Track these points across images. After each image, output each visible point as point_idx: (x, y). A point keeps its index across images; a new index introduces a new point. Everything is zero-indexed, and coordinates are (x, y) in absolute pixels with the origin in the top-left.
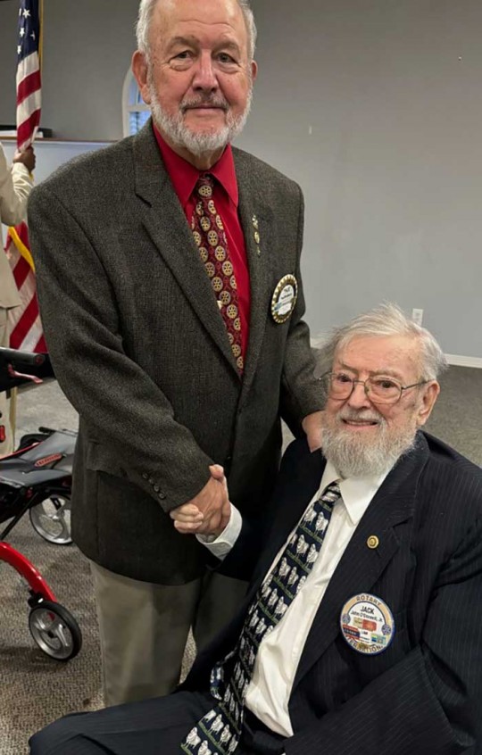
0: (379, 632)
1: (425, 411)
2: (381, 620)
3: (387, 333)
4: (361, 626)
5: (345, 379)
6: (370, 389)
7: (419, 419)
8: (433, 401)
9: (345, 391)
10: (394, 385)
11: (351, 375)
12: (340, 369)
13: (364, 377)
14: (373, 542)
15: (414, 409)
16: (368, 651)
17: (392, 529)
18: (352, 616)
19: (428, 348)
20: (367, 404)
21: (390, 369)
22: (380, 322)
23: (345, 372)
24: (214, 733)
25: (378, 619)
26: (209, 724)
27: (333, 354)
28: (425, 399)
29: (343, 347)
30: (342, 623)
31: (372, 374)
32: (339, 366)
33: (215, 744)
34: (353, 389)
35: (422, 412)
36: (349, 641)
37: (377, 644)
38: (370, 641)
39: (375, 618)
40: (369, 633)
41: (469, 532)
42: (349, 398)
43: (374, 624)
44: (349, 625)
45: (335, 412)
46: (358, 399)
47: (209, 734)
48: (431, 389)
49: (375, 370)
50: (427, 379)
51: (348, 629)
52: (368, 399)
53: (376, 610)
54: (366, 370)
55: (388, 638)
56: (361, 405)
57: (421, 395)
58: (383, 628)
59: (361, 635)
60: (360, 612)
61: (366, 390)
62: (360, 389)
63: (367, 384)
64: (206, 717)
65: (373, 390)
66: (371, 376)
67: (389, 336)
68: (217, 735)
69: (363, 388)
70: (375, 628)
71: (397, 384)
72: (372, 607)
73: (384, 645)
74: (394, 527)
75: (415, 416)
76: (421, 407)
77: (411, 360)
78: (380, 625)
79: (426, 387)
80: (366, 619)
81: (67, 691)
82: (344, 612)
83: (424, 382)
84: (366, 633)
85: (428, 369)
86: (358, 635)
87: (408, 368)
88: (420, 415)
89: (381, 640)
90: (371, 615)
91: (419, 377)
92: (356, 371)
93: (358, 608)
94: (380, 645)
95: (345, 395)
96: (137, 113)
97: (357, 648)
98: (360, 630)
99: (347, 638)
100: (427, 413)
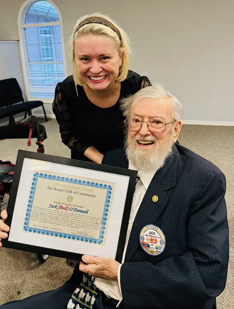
0: (158, 244)
1: (176, 135)
2: (159, 238)
3: (156, 97)
4: (150, 241)
5: (137, 121)
6: (150, 125)
7: (174, 139)
8: (179, 130)
9: (137, 126)
10: (161, 122)
11: (140, 119)
12: (134, 116)
13: (146, 120)
14: (155, 199)
15: (171, 134)
16: (155, 254)
17: (165, 192)
18: (145, 237)
19: (176, 104)
20: (149, 133)
21: (159, 115)
22: (153, 92)
23: (137, 117)
24: (81, 299)
25: (158, 237)
26: (77, 296)
27: (130, 109)
28: (175, 129)
29: (135, 105)
30: (141, 241)
31: (150, 118)
32: (133, 115)
33: (83, 304)
34: (141, 126)
35: (175, 136)
36: (145, 250)
37: (158, 250)
38: (155, 249)
39: (156, 237)
40: (154, 245)
41: (203, 187)
42: (139, 130)
43: (156, 240)
44: (144, 241)
45: (133, 137)
46: (144, 130)
47: (79, 300)
48: (178, 124)
49: (152, 116)
50: (176, 119)
51: (144, 244)
52: (149, 130)
53: (156, 233)
54: (147, 116)
55: (163, 246)
56: (146, 134)
57: (174, 127)
58: (160, 242)
59: (150, 246)
60: (148, 234)
61: (148, 126)
62: (145, 125)
63: (149, 123)
64: (75, 292)
65: (151, 126)
66: (149, 119)
67: (157, 99)
68: (83, 300)
69: (146, 125)
70: (156, 242)
71: (163, 122)
72: (154, 231)
73: (162, 250)
74: (165, 191)
75: (172, 138)
76: (174, 134)
77: (168, 110)
78: (158, 240)
79: (176, 123)
80: (151, 238)
81: (9, 288)
82: (141, 235)
83: (175, 121)
84: (153, 245)
85: (177, 114)
86: (149, 246)
87: (167, 114)
88: (174, 137)
89: (161, 248)
90: (153, 235)
91: (173, 118)
92: (142, 117)
93: (147, 233)
94: (160, 250)
95: (138, 129)
96: (25, 28)
97: (149, 253)
98: (149, 244)
99: (144, 248)
100: (177, 135)
